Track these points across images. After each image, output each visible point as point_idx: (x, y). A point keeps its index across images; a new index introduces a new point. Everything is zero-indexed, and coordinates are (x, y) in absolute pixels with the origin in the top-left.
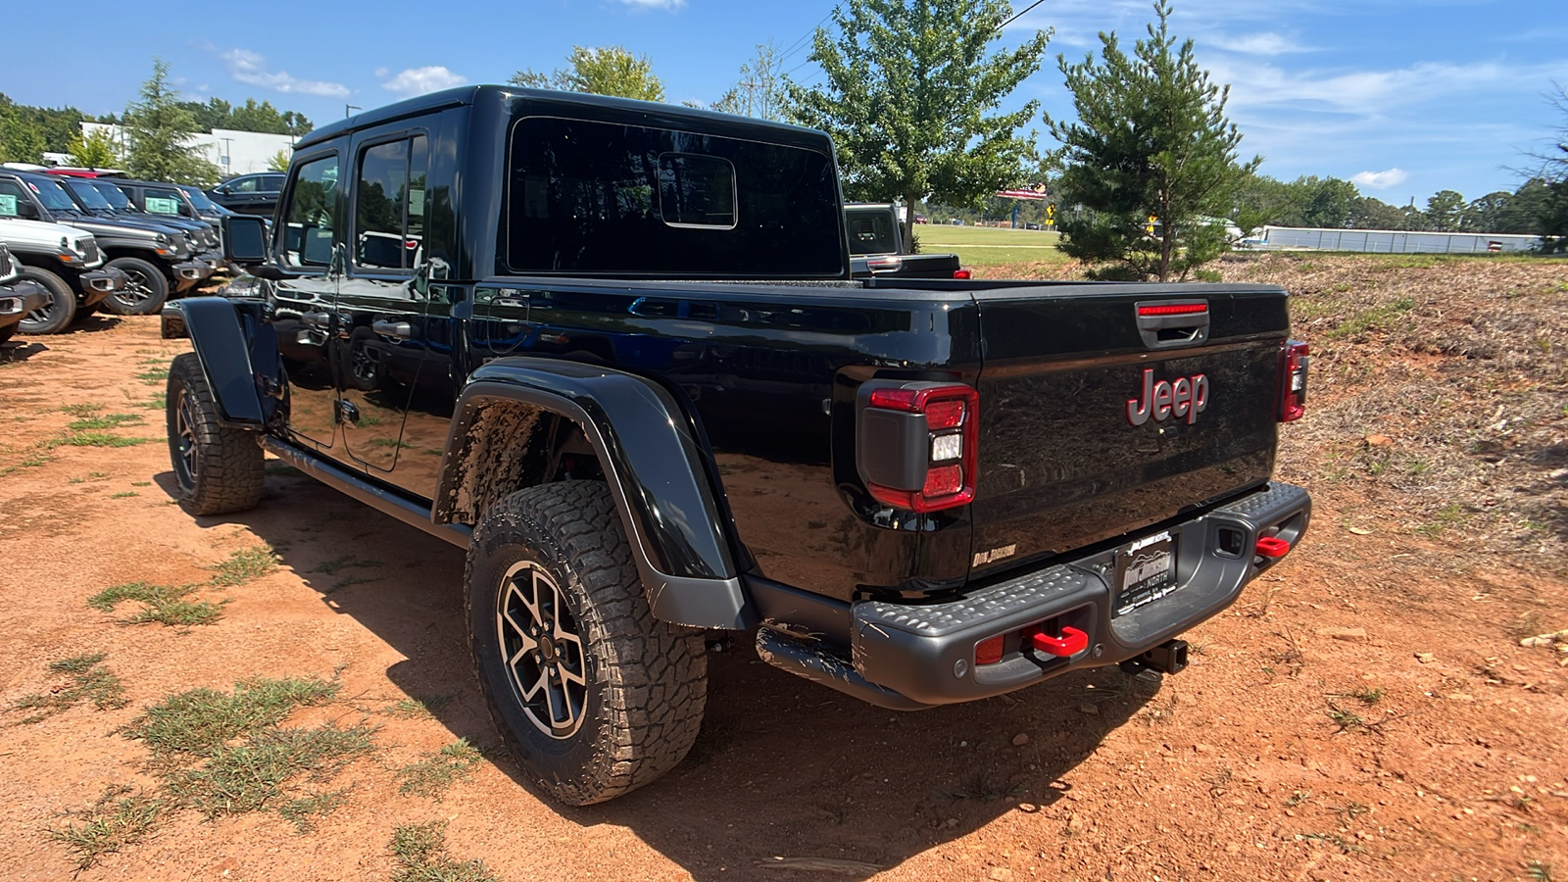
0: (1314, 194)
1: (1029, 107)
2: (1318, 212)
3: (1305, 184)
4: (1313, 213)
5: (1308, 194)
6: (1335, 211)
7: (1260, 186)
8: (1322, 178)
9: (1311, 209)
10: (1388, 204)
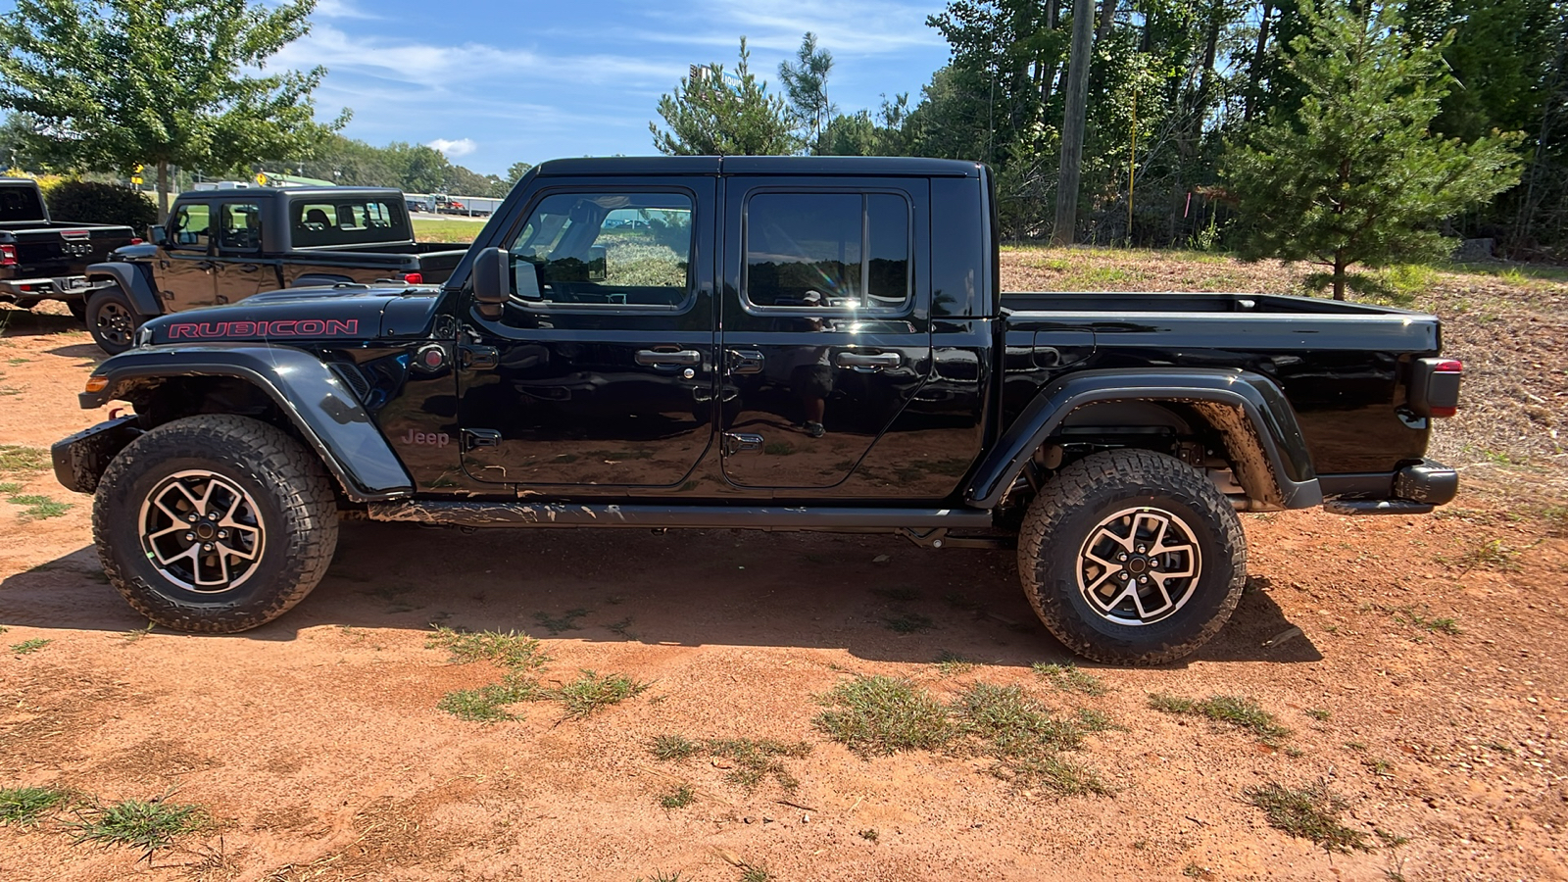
0: (409, 160)
1: (314, 73)
2: (415, 178)
3: (397, 150)
4: (410, 179)
5: (403, 160)
6: (430, 178)
7: (350, 149)
8: (412, 145)
9: (407, 175)
10: (475, 173)
